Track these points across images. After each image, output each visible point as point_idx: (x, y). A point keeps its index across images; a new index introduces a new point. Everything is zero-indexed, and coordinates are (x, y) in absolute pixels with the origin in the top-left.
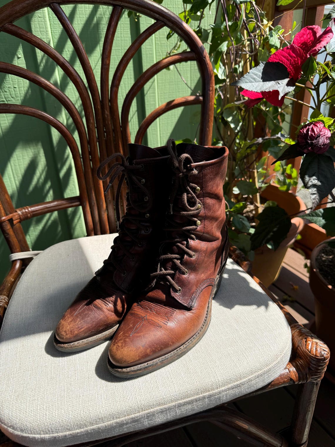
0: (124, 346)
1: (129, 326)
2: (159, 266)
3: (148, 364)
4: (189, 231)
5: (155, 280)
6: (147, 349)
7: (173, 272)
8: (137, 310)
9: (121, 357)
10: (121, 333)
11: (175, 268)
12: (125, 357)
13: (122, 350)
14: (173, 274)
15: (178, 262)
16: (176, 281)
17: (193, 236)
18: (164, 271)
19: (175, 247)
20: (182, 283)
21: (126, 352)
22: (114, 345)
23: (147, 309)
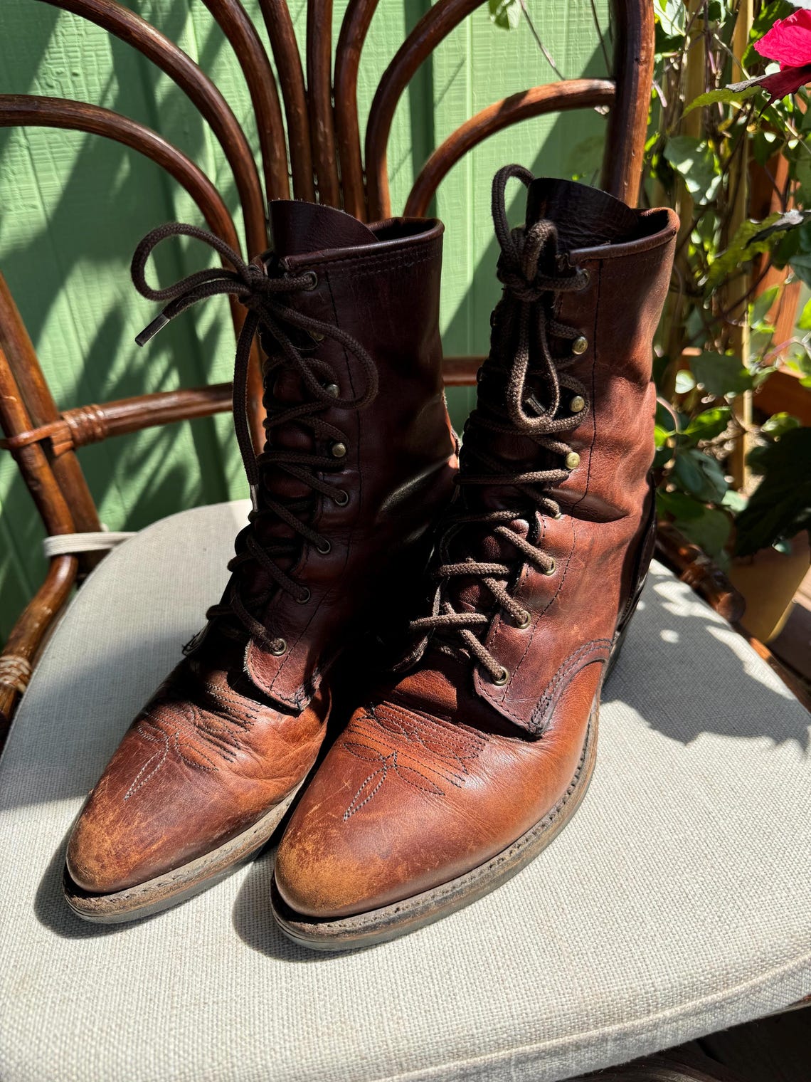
0: (323, 853)
1: (340, 784)
2: (437, 596)
3: (398, 909)
4: (540, 486)
5: (425, 641)
6: (396, 866)
7: (482, 618)
8: (366, 733)
9: (312, 887)
10: (316, 808)
11: (489, 604)
12: (325, 890)
13: (317, 865)
14: (483, 623)
15: (500, 587)
16: (492, 645)
17: (552, 504)
18: (453, 615)
19: (491, 539)
20: (510, 654)
21: (328, 875)
22: (292, 846)
23: (397, 730)
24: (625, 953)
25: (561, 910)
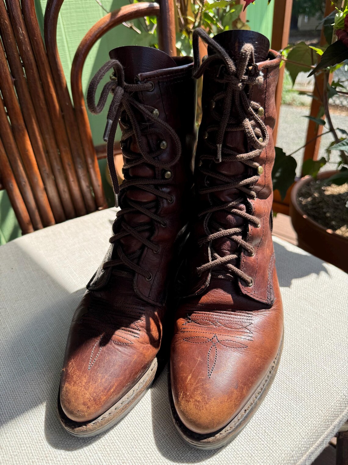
0: (208, 399)
1: (195, 361)
2: (209, 251)
3: (245, 411)
4: (247, 186)
5: (210, 275)
6: (242, 390)
7: (235, 256)
9: (210, 418)
10: (189, 377)
11: (238, 249)
12: (217, 417)
13: (207, 406)
14: (236, 259)
15: (239, 238)
16: (243, 268)
17: (253, 193)
18: (220, 259)
19: (230, 216)
20: (252, 270)
21: (215, 408)
22: (188, 401)
23: (207, 324)
24: (327, 387)
25: (291, 380)
